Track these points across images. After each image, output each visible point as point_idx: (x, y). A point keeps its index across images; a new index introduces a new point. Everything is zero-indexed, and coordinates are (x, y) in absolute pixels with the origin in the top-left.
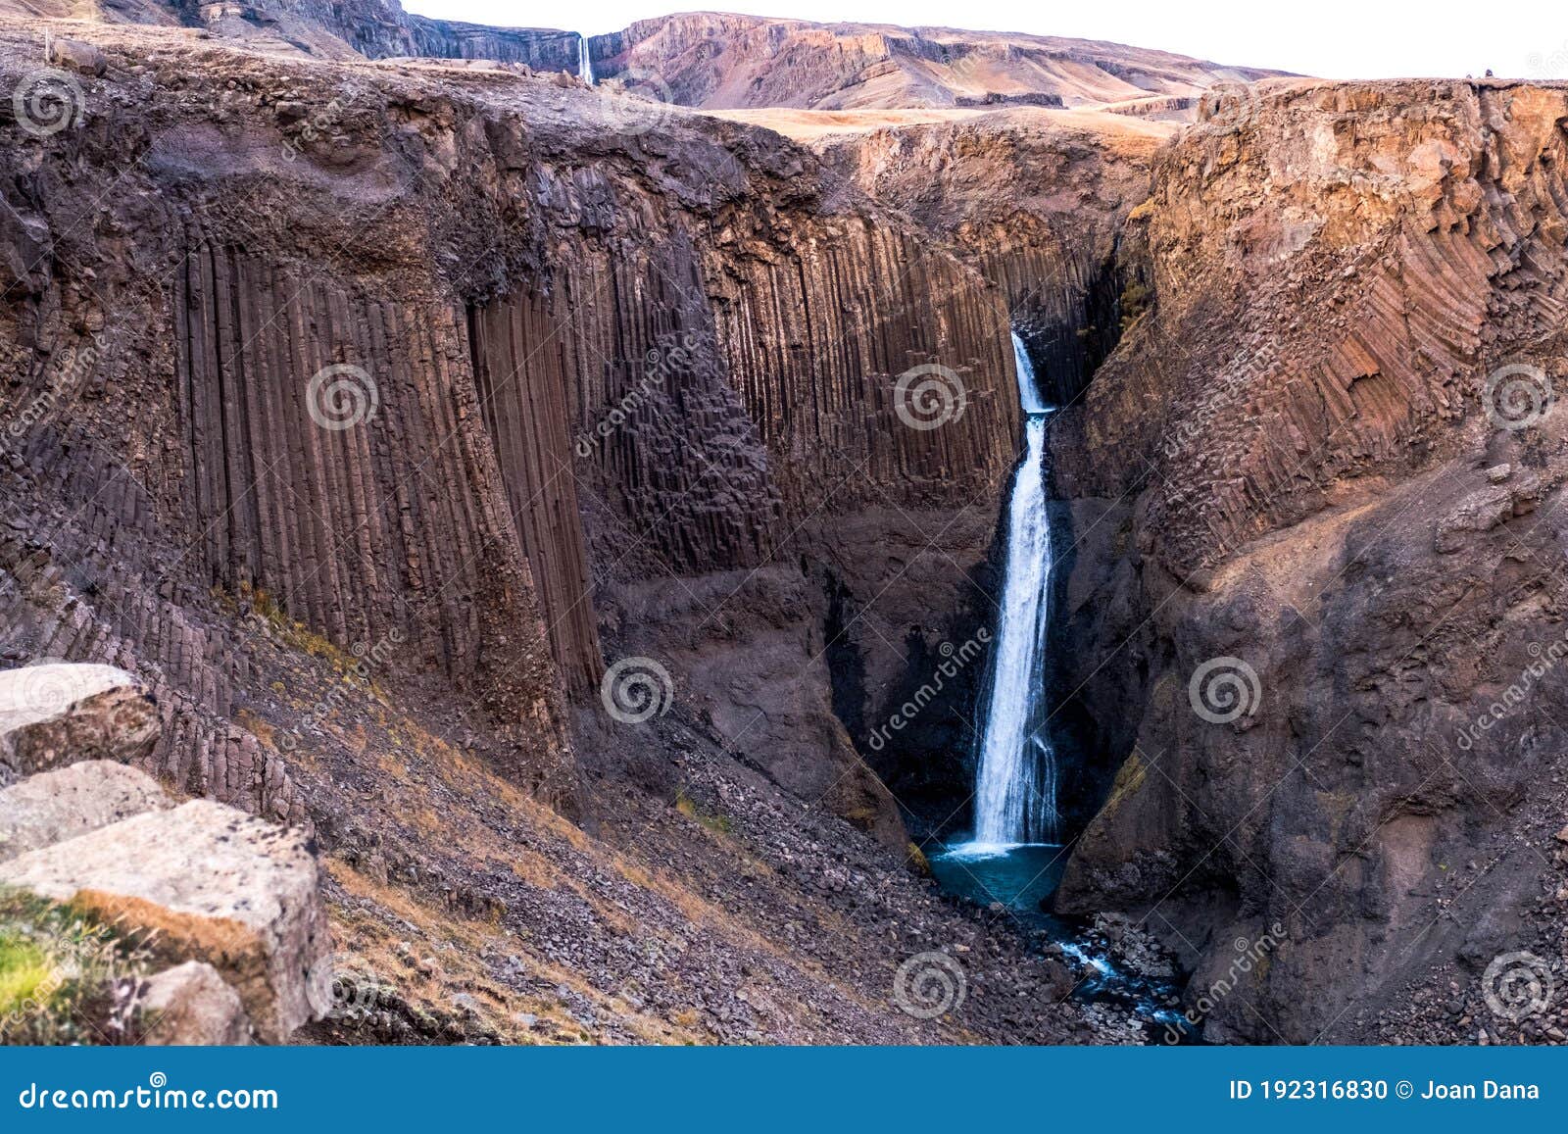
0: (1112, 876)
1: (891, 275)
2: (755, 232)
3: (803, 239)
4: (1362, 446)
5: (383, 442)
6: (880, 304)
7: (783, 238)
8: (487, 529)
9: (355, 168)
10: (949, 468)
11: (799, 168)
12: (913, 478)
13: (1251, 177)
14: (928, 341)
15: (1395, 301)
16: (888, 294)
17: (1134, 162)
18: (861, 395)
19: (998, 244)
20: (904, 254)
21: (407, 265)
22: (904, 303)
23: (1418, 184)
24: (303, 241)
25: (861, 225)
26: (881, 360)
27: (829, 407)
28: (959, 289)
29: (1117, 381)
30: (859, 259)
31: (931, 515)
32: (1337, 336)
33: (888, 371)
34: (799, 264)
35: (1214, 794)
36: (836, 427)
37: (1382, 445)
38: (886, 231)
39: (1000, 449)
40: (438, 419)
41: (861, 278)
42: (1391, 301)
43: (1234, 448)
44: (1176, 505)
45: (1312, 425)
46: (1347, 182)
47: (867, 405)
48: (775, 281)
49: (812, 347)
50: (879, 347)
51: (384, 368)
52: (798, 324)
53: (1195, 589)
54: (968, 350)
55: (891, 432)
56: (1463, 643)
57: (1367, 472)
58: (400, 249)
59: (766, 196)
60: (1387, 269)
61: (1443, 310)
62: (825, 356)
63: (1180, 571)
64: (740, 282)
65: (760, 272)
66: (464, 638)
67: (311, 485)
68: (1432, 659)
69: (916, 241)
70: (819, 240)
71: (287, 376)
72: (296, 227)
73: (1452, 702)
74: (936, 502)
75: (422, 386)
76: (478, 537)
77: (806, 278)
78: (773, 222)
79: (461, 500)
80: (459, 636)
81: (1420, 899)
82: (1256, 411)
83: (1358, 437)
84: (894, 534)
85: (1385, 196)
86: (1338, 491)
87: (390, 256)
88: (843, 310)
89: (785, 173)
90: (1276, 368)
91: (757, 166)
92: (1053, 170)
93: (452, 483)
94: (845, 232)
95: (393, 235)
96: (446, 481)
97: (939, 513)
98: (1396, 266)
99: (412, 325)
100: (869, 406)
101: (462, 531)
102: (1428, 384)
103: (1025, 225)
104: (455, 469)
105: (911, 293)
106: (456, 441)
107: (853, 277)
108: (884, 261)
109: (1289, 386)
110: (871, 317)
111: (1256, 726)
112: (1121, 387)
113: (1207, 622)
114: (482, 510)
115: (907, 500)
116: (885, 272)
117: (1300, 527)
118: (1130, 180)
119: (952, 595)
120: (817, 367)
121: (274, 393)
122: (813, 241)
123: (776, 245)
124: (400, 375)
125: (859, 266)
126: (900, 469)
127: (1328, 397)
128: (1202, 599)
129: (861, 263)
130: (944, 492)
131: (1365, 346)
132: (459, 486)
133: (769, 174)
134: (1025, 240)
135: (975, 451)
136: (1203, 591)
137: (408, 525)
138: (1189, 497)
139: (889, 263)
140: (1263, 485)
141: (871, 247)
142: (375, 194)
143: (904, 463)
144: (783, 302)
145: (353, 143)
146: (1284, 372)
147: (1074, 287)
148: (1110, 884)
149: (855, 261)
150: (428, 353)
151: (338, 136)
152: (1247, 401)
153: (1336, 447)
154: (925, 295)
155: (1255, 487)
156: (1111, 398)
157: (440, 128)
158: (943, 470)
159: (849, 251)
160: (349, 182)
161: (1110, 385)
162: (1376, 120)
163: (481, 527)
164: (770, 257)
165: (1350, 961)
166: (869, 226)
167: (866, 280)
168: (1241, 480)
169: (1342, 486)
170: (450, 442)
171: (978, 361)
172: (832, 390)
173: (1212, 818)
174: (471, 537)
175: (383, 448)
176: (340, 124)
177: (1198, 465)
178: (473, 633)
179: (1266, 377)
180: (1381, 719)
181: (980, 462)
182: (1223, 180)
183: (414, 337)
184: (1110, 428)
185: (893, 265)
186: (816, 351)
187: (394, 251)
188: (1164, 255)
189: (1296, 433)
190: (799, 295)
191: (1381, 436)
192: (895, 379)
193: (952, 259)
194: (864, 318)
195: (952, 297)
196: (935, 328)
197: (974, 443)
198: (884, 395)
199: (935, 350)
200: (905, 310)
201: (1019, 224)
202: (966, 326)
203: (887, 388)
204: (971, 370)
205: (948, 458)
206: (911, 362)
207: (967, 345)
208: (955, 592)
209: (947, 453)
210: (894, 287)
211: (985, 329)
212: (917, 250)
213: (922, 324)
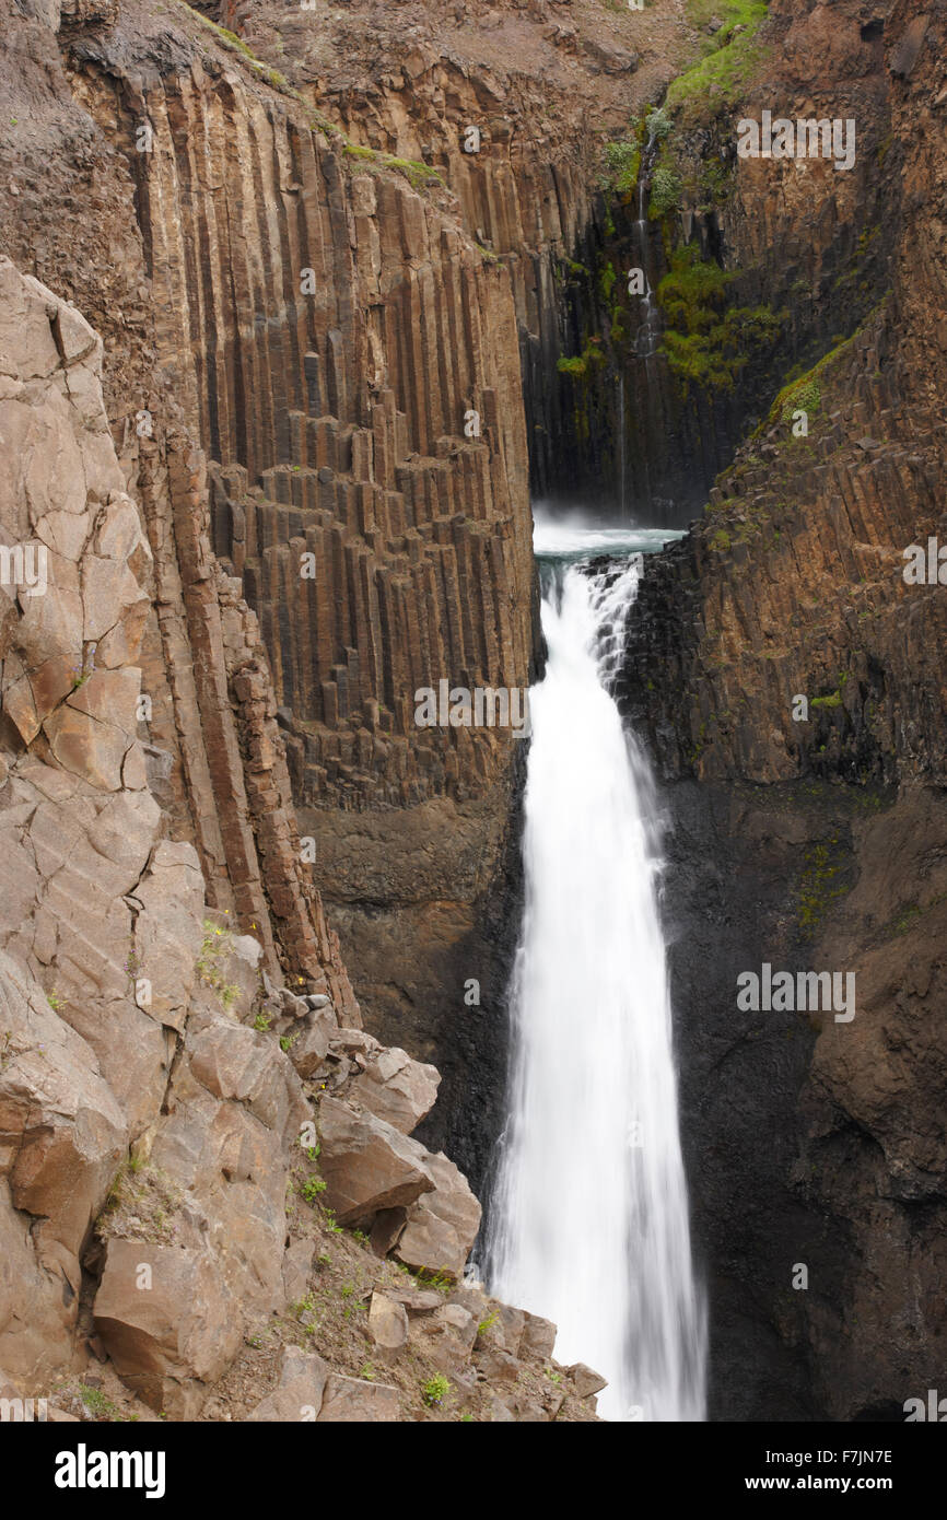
1: (263, 224)
6: (232, 294)
12: (302, 725)
14: (343, 391)
16: (254, 273)
20: (296, 177)
26: (226, 431)
28: (423, 269)
33: (242, 460)
38: (258, 115)
50: (225, 399)
54: (437, 419)
69: (322, 141)
74: (360, 785)
97: (369, 819)
103: (452, 98)
108: (248, 191)
110: (211, 327)
116: (249, 217)
119: (397, 1015)
130: (379, 763)
139: (259, 194)
147: (555, 255)
158: (377, 708)
171: (461, 446)
184: (765, 619)
185: (270, 202)
192: (260, 482)
193: (410, 194)
194: (194, 326)
195: (405, 288)
196: (359, 358)
197: (450, 646)
198: (238, 517)
199: (360, 417)
200: (292, 313)
201: (440, 98)
202: (433, 359)
203: (244, 504)
204: (443, 465)
205: (388, 680)
206: (300, 441)
207: (435, 406)
208: (404, 1007)
209: (387, 669)
210: (267, 256)
211: (481, 369)
212: (326, 165)
213: (329, 349)
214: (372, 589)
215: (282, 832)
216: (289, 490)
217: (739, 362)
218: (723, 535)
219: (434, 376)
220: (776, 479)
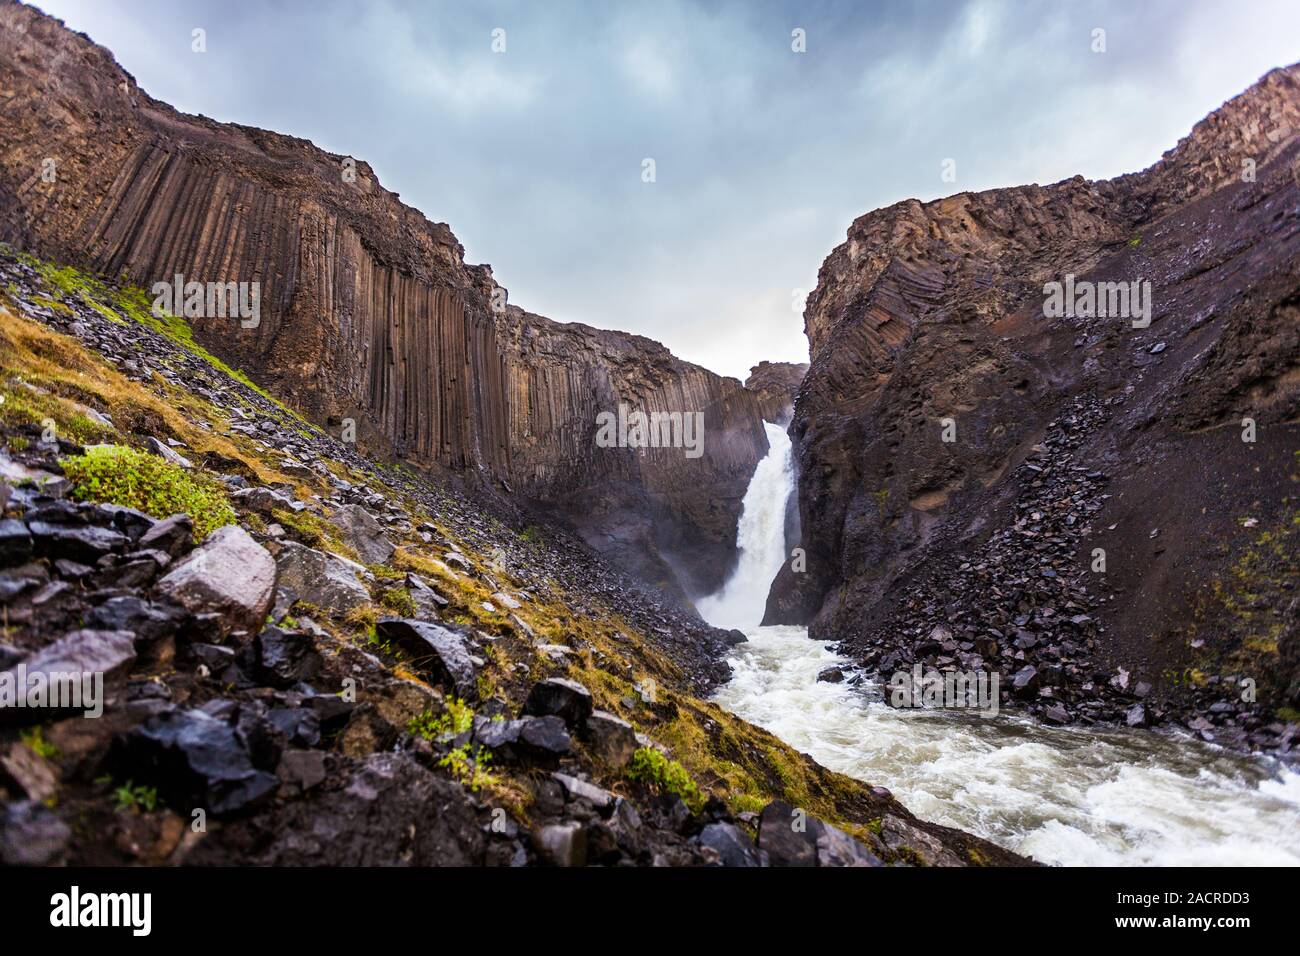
2: (644, 375)
3: (666, 379)
19: (765, 397)
22: (711, 401)
23: (896, 241)
28: (733, 391)
32: (867, 310)
38: (701, 373)
42: (892, 290)
45: (861, 350)
59: (646, 360)
60: (888, 278)
61: (920, 287)
64: (640, 397)
65: (648, 393)
68: (924, 398)
78: (651, 372)
83: (886, 350)
89: (654, 351)
91: (641, 349)
98: (892, 276)
105: (713, 397)
109: (847, 336)
122: (671, 381)
131: (881, 309)
133: (647, 352)
140: (839, 380)
153: (876, 358)
155: (834, 381)
164: (652, 387)
168: (825, 378)
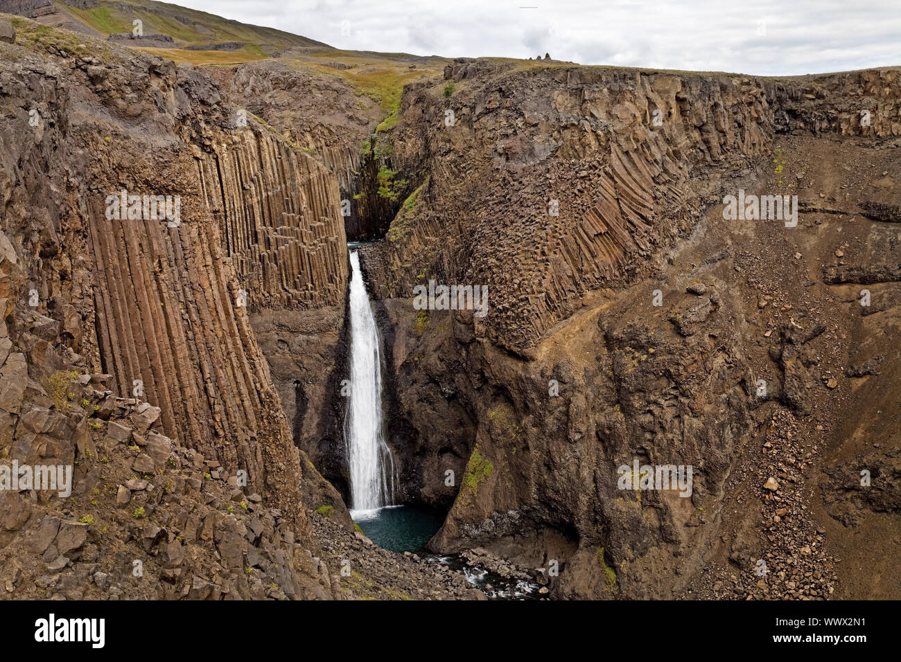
0: (477, 527)
1: (272, 166)
2: (192, 138)
3: (219, 143)
4: (600, 272)
5: (190, 330)
6: (266, 184)
7: (208, 143)
8: (262, 386)
9: (140, 119)
10: (312, 283)
11: (219, 98)
12: (291, 291)
13: (507, 118)
14: (295, 207)
15: (612, 191)
16: (271, 179)
17: (373, 97)
18: (257, 241)
19: (308, 144)
20: (280, 154)
21: (189, 194)
22: (280, 184)
23: (619, 127)
24: (123, 177)
25: (252, 135)
26: (267, 219)
27: (236, 249)
28: (314, 175)
29: (408, 229)
30: (252, 156)
31: (304, 313)
32: (584, 211)
33: (271, 226)
34: (217, 159)
35: (557, 478)
36: (242, 261)
37: (611, 271)
38: (269, 139)
39: (343, 272)
40: (220, 308)
41: (254, 167)
42: (610, 191)
43: (536, 276)
44: (505, 310)
45: (574, 260)
46: (576, 123)
47: (261, 247)
48: (202, 170)
49: (225, 211)
50: (266, 211)
51: (185, 273)
52: (217, 198)
53: (525, 359)
54: (320, 212)
55: (276, 263)
56: (699, 384)
57: (602, 286)
58: (185, 182)
59: (200, 116)
60: (606, 173)
61: (635, 196)
62: (233, 218)
63: (515, 349)
66: (255, 469)
67: (154, 371)
68: (682, 394)
69: (286, 145)
70: (228, 144)
71: (129, 287)
72: (120, 168)
73: (694, 417)
74: (307, 305)
75: (206, 285)
76: (255, 393)
77: (221, 169)
78: (203, 133)
79: (241, 366)
80: (252, 467)
81: (694, 528)
82: (543, 253)
83: (598, 267)
84: (281, 326)
85: (599, 132)
86: (588, 297)
87: (178, 188)
88: (244, 188)
89: (211, 101)
90: (551, 229)
91: (196, 96)
92: (332, 100)
93: (233, 355)
94: (243, 139)
95: (181, 171)
96: (228, 354)
97: (309, 312)
98: (610, 172)
99: (197, 239)
100: (262, 248)
101: (244, 390)
102: (633, 237)
103: (322, 133)
104: (235, 344)
105: (284, 178)
106: (234, 323)
107: (248, 167)
108: (268, 158)
109: (561, 239)
110: (261, 192)
111: (582, 437)
112: (410, 234)
113: (540, 378)
114: (256, 373)
115: (288, 304)
116: (268, 165)
117: (571, 318)
118: (371, 108)
119: (319, 360)
120: (229, 224)
121: (122, 300)
122: (225, 145)
123: (203, 147)
124: (194, 279)
125: (252, 160)
126: (282, 285)
127: (582, 245)
128: (532, 365)
129: (253, 159)
130: (311, 298)
131: (600, 216)
132: (239, 357)
133: (203, 102)
134: (323, 142)
135: (328, 273)
136: (533, 360)
137: (212, 391)
138: (513, 305)
139: (270, 159)
140: (553, 296)
141: (259, 148)
142: (161, 142)
143: (285, 282)
144: (207, 183)
145: (140, 99)
146: (556, 232)
147: (350, 171)
148: (476, 532)
149: (249, 158)
150: (209, 260)
151: (131, 95)
152: (537, 248)
153: (587, 273)
154: (293, 179)
155: (549, 298)
156: (405, 240)
157: (168, 86)
158: (310, 285)
159: (245, 151)
160: (137, 129)
161: (403, 232)
162: (595, 89)
163: (258, 385)
164: (199, 154)
165: (665, 569)
166: (258, 135)
167: (256, 170)
168: (543, 294)
169: (589, 294)
170: (230, 325)
171: (327, 219)
172: (237, 238)
173: (557, 492)
174: (250, 393)
175: (190, 334)
176: (129, 85)
177: (516, 286)
178: (259, 464)
179: (547, 234)
180: (657, 428)
181: (331, 280)
182: (487, 118)
183: (198, 248)
184: (405, 257)
185: (274, 161)
186: (228, 213)
187: (181, 184)
188: (440, 158)
189: (566, 266)
190: (217, 179)
191: (609, 266)
192: (276, 231)
193: (309, 157)
194: (256, 193)
195: (310, 180)
196: (299, 198)
197: (327, 269)
198: (271, 240)
199: (300, 213)
200: (281, 188)
201: (319, 133)
202: (318, 198)
203: (273, 236)
204: (323, 224)
205: (312, 278)
206: (286, 220)
207: (319, 209)
208: (321, 359)
209: (311, 275)
210: (274, 174)
211: (330, 199)
212: (287, 151)
213: (291, 197)
214: (306, 256)
215: (244, 323)
216: (283, 232)
217: (399, 193)
218: (393, 237)
219: (318, 202)
220: (405, 222)
